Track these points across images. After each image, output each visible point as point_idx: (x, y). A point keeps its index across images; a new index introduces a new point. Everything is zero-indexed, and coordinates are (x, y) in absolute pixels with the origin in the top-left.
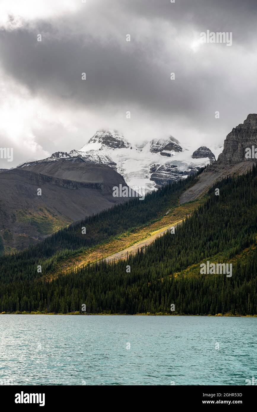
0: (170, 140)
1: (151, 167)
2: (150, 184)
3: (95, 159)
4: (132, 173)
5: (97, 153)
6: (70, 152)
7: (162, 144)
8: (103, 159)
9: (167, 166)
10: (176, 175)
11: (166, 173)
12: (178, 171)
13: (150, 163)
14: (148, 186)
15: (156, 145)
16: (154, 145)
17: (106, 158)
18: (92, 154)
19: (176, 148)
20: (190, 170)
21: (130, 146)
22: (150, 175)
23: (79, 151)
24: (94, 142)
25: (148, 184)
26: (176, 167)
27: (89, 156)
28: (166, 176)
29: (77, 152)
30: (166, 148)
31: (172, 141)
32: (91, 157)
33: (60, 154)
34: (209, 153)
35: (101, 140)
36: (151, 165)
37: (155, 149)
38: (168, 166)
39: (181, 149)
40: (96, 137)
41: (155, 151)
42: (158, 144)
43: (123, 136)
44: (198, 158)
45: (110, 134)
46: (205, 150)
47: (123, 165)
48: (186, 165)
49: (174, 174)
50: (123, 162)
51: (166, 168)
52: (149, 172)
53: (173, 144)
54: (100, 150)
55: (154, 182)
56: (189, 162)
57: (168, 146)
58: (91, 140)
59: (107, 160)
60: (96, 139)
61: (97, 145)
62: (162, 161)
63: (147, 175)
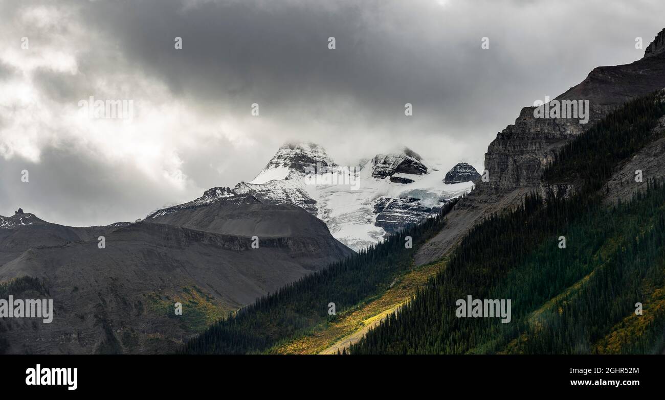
0: (405, 155)
1: (376, 204)
2: (376, 233)
3: (279, 195)
4: (344, 215)
5: (282, 185)
6: (236, 186)
7: (393, 163)
8: (293, 195)
9: (402, 199)
10: (419, 215)
11: (401, 213)
12: (422, 208)
13: (373, 196)
14: (373, 236)
15: (382, 165)
16: (379, 165)
17: (298, 193)
18: (273, 187)
19: (417, 168)
20: (442, 204)
22: (374, 218)
23: (251, 183)
24: (276, 167)
25: (372, 232)
26: (419, 201)
27: (269, 190)
28: (402, 217)
29: (248, 185)
30: (399, 169)
31: (408, 157)
32: (272, 192)
33: (219, 192)
34: (472, 173)
35: (288, 162)
36: (375, 199)
37: (380, 172)
38: (404, 200)
39: (425, 168)
40: (279, 157)
41: (380, 175)
42: (384, 163)
43: (325, 154)
44: (455, 183)
45: (302, 150)
46: (466, 168)
47: (328, 202)
48: (435, 196)
49: (416, 213)
50: (326, 198)
51: (401, 203)
52: (372, 212)
53: (410, 162)
54: (287, 179)
55: (381, 228)
56: (439, 191)
57: (403, 166)
58: (271, 163)
59: (300, 195)
60: (279, 160)
61: (282, 172)
62: (395, 191)
63: (369, 217)
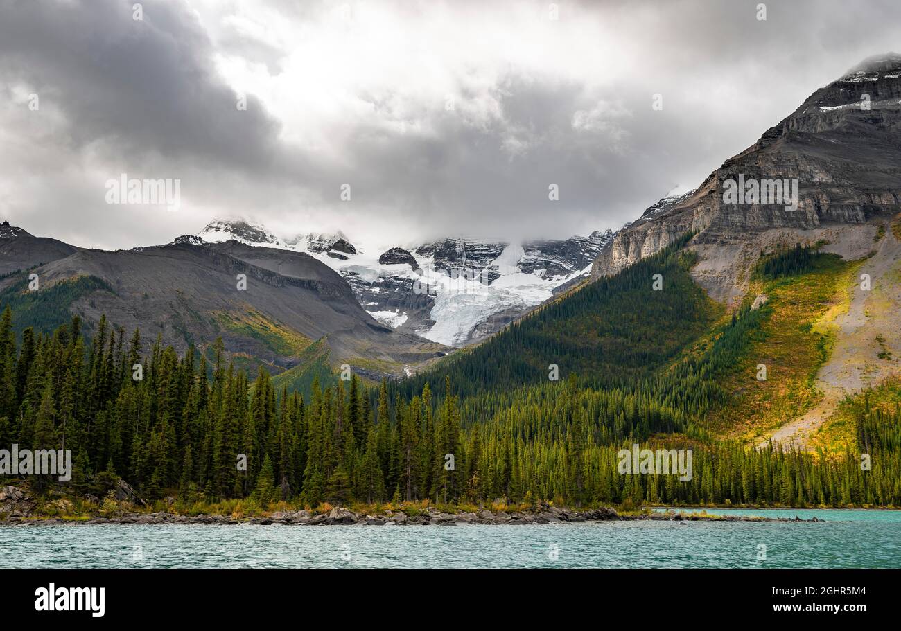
0: (339, 236)
7: (328, 241)
12: (362, 281)
16: (313, 241)
19: (349, 249)
21: (276, 241)
24: (216, 231)
30: (335, 247)
31: (342, 238)
33: (189, 240)
35: (229, 227)
37: (316, 248)
39: (355, 250)
40: (218, 223)
41: (316, 250)
42: (319, 241)
43: (263, 225)
45: (242, 219)
46: (401, 252)
53: (343, 242)
56: (376, 269)
57: (339, 244)
58: (211, 227)
60: (219, 226)
